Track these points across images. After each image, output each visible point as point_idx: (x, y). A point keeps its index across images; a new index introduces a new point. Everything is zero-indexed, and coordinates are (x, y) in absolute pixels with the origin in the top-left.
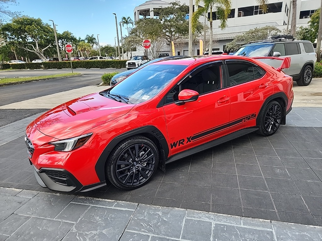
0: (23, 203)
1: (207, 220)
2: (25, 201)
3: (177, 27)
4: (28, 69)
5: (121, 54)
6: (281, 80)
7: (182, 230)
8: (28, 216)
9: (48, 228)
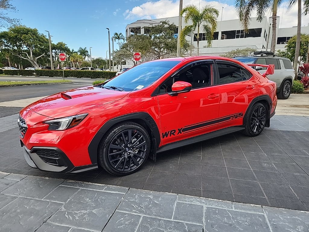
0: (10, 184)
1: (199, 204)
2: (12, 183)
3: (165, 44)
4: (20, 76)
5: (111, 67)
6: (264, 85)
7: (174, 212)
8: (15, 197)
9: (36, 207)
